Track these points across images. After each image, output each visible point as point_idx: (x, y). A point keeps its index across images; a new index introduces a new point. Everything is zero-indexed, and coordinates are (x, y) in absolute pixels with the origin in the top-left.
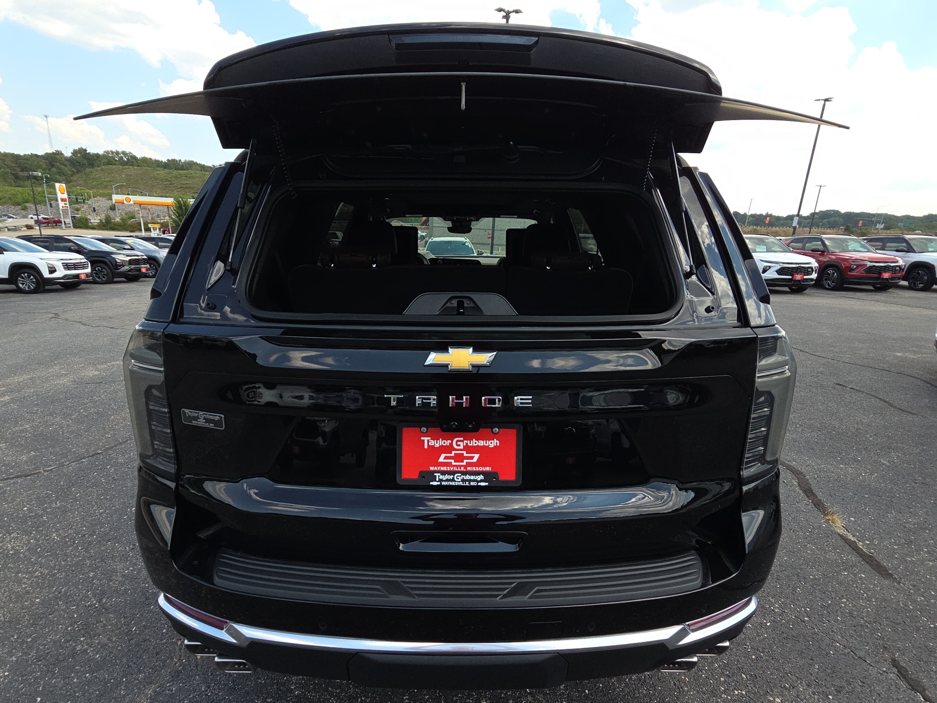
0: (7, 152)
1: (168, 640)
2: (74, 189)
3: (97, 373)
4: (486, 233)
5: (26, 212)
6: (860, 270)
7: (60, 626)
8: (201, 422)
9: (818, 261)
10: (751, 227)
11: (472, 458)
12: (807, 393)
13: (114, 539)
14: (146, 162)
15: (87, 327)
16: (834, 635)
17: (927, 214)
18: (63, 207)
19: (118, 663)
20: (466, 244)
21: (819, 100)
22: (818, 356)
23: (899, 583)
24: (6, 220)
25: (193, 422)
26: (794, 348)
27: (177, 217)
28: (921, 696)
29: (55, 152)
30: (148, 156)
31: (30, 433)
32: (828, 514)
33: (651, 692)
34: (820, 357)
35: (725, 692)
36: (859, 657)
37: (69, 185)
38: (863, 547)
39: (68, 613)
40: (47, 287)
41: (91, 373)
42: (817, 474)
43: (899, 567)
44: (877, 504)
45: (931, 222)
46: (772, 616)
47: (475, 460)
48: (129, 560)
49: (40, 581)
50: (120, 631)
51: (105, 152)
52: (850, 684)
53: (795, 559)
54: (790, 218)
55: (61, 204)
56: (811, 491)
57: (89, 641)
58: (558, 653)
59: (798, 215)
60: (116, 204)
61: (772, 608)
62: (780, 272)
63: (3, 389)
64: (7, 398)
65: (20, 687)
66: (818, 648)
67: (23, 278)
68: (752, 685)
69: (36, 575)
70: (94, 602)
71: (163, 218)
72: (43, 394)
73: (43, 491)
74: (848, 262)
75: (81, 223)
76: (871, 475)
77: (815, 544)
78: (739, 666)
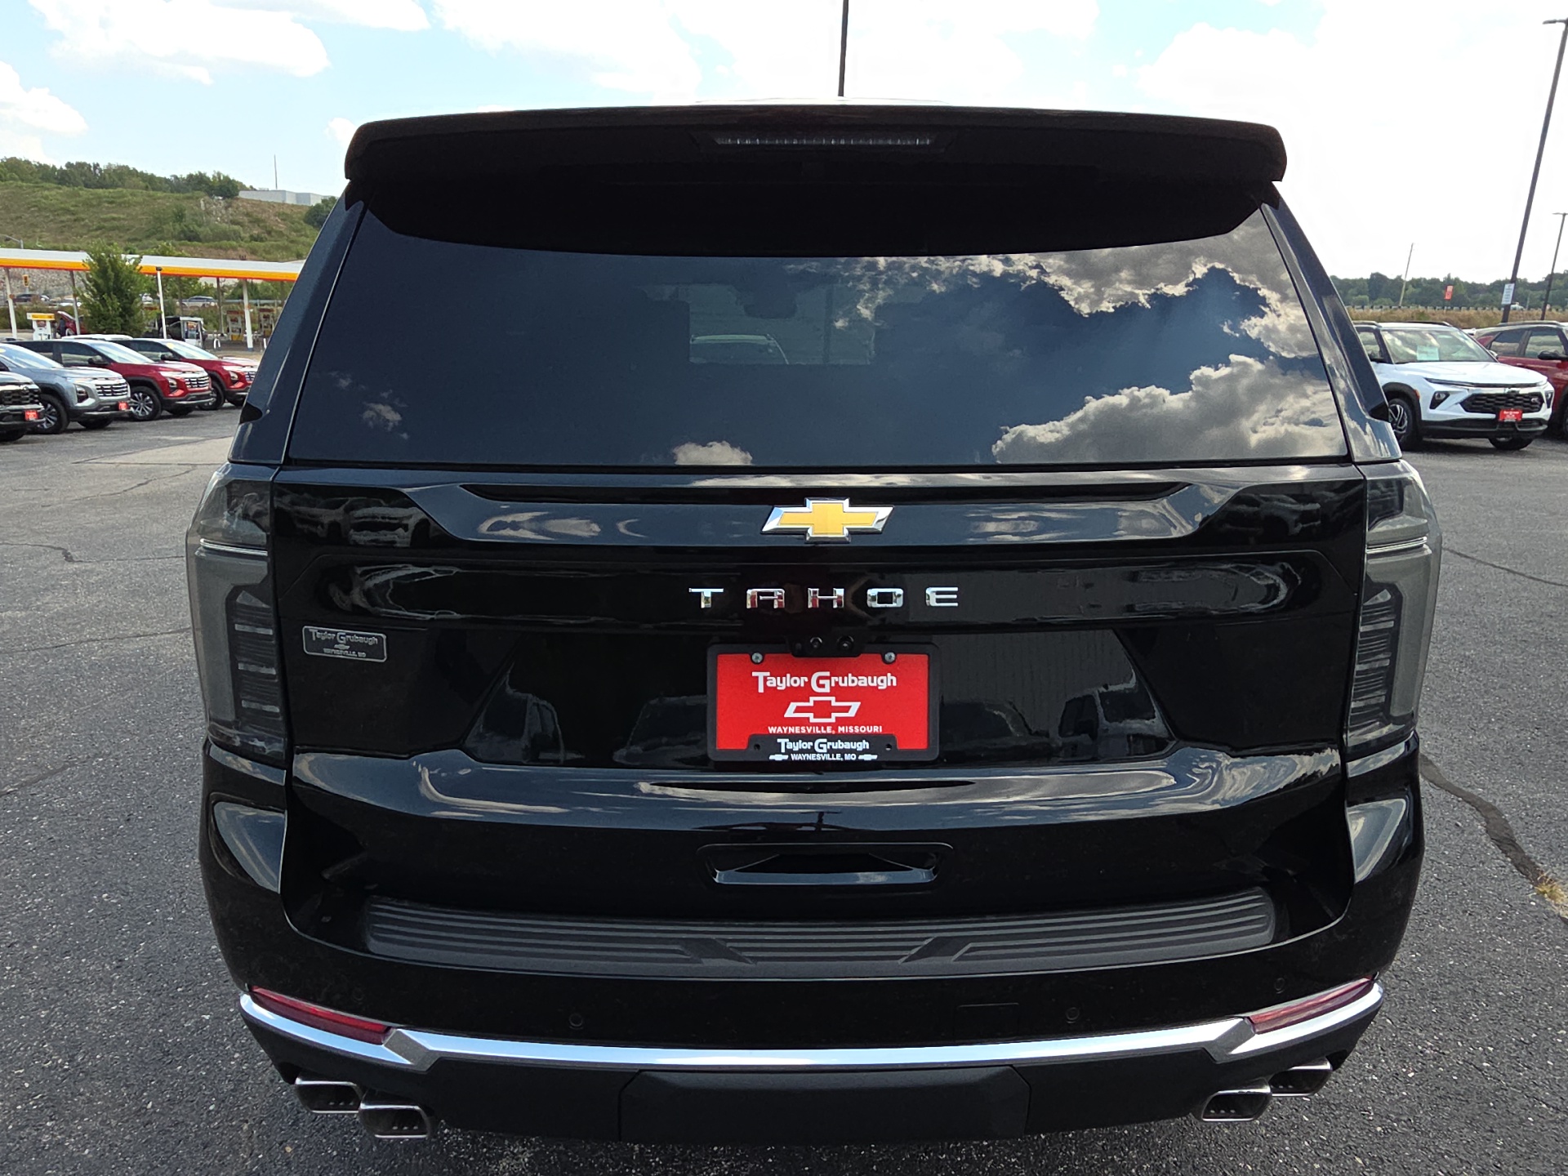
1: (222, 1122)
8: (341, 651)
9: (1554, 381)
10: (1413, 309)
11: (847, 709)
12: (1516, 655)
13: (74, 951)
14: (17, 170)
16: (1537, 1091)
19: (131, 1162)
21: (1554, 22)
22: (1546, 582)
25: (325, 650)
26: (1495, 566)
27: (94, 296)
32: (1540, 881)
34: (1549, 583)
39: (10, 1081)
42: (1527, 809)
46: (1418, 1062)
47: (852, 713)
48: (116, 988)
50: (122, 1110)
53: (1470, 962)
54: (1499, 286)
56: (1512, 843)
57: (63, 1126)
58: (1011, 1066)
59: (1514, 280)
61: (1420, 1047)
62: (1470, 404)
66: (1503, 1113)
68: (1374, 1174)
70: (60, 1061)
71: (58, 299)
77: (1513, 936)
78: (1351, 1143)
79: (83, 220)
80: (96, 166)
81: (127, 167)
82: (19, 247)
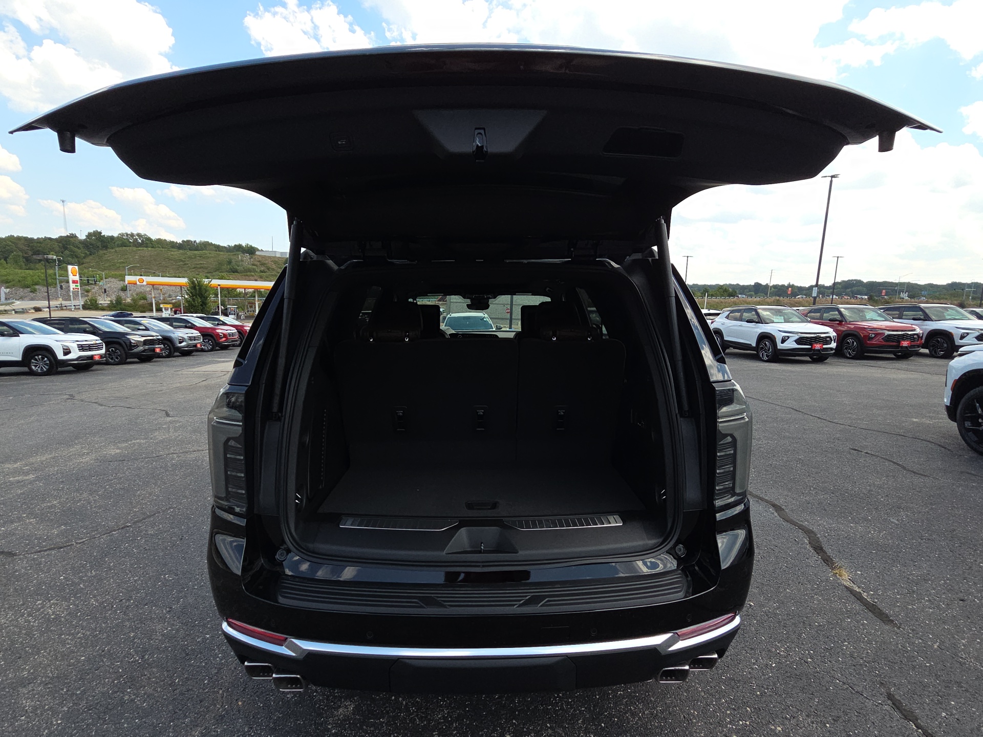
0: (20, 235)
1: (210, 689)
2: (86, 271)
3: (118, 451)
4: (505, 308)
5: (34, 294)
6: (879, 339)
7: (107, 680)
9: (836, 331)
10: (774, 298)
12: (822, 458)
13: (150, 603)
14: (161, 243)
15: (104, 407)
16: (834, 673)
17: (950, 282)
18: (73, 289)
19: (165, 710)
20: (485, 320)
21: (826, 177)
22: (836, 423)
23: (899, 628)
24: (14, 303)
26: (812, 416)
27: (190, 297)
28: (913, 725)
29: (69, 235)
30: (163, 238)
31: (59, 508)
32: (835, 568)
33: (662, 724)
35: (730, 723)
36: (857, 692)
37: (81, 267)
38: (867, 597)
39: (113, 668)
40: (60, 369)
41: (113, 451)
42: (828, 532)
43: (900, 614)
44: (883, 559)
45: (955, 290)
46: (777, 659)
48: (167, 622)
49: (83, 641)
50: (164, 683)
51: (120, 234)
52: (847, 715)
53: (802, 608)
54: (811, 288)
55: (72, 286)
56: (821, 549)
57: (135, 691)
58: (567, 656)
59: (817, 285)
60: (128, 285)
61: (778, 651)
62: (798, 341)
63: (27, 468)
64: (31, 476)
65: (73, 733)
66: (818, 685)
67: (36, 360)
68: (756, 717)
69: (78, 636)
70: (137, 658)
71: (174, 298)
72: (67, 472)
73: (77, 562)
74: (866, 331)
75: (92, 305)
76: (880, 532)
77: (822, 595)
78: (745, 701)
79: (188, 264)
80: (195, 242)
81: (208, 242)
82: (159, 276)
